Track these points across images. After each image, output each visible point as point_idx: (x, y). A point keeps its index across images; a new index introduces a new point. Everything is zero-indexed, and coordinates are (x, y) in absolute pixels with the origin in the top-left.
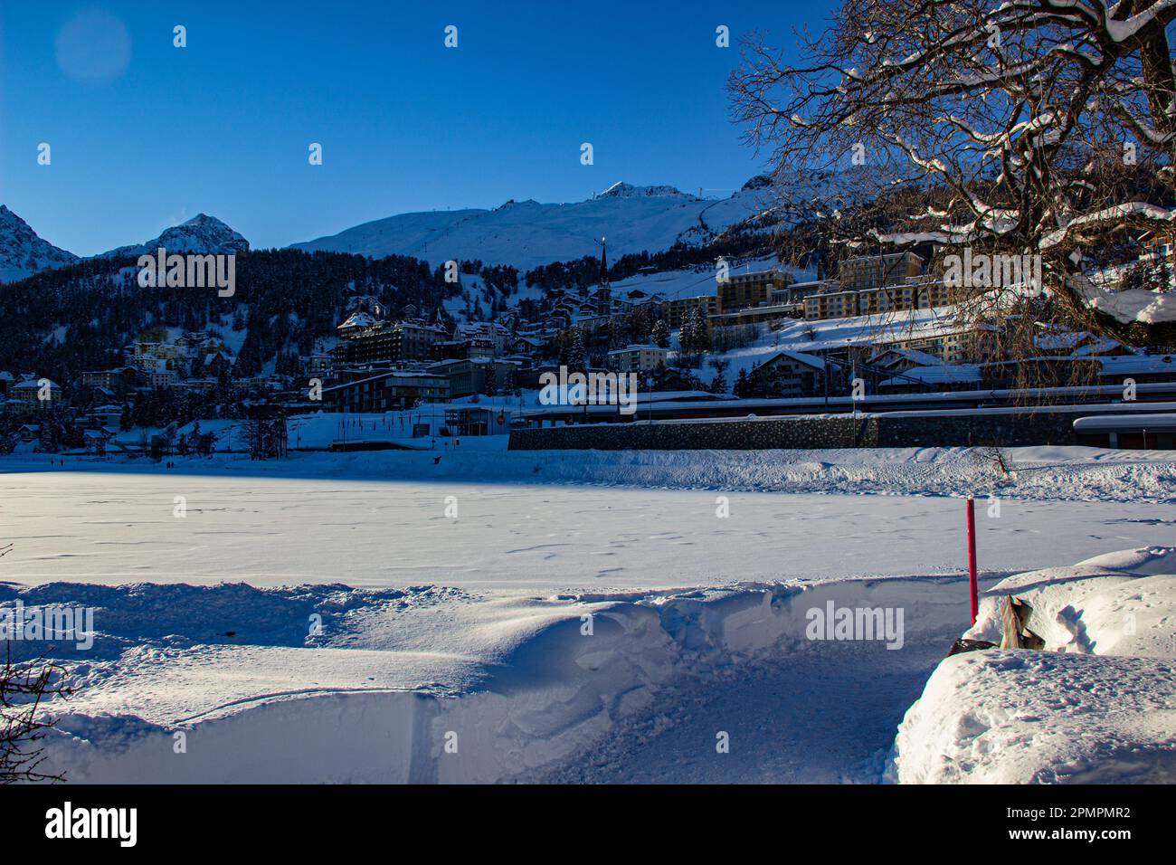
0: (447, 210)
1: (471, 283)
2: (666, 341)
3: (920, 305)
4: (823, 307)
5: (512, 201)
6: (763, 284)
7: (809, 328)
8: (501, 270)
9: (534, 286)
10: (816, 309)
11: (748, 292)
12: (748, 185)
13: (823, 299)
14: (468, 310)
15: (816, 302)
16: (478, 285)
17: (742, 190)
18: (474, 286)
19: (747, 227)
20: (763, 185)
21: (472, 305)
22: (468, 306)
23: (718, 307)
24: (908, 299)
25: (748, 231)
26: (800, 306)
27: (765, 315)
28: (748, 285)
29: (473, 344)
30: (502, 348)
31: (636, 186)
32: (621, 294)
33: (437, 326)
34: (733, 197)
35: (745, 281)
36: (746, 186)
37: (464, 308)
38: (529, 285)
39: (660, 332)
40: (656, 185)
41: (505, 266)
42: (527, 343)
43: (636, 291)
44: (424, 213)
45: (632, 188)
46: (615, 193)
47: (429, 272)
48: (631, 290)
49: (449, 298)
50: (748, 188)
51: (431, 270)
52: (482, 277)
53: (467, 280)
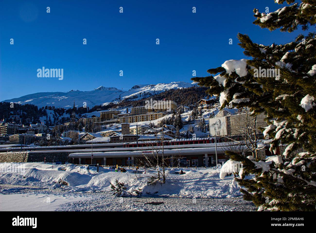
0: (51, 92)
1: (50, 112)
2: (82, 129)
3: (148, 120)
4: (124, 120)
5: (72, 90)
6: (112, 114)
7: (117, 126)
8: (60, 109)
9: (68, 114)
10: (122, 121)
11: (108, 116)
12: (133, 88)
13: (124, 118)
14: (47, 120)
15: (122, 119)
16: (52, 113)
17: (132, 89)
18: (51, 113)
19: (129, 99)
20: (137, 88)
21: (48, 119)
22: (47, 119)
23: (100, 120)
24: (145, 118)
25: (129, 100)
26: (119, 120)
27: (108, 123)
29: (28, 130)
30: (43, 130)
31: (106, 87)
32: (90, 116)
33: (20, 124)
34: (129, 91)
35: (107, 113)
36: (132, 88)
37: (46, 120)
38: (66, 113)
39: (80, 127)
40: (111, 87)
41: (61, 108)
42: (50, 130)
43: (94, 115)
44: (45, 93)
45: (105, 88)
46: (100, 89)
47: (37, 109)
48: (92, 115)
49: (42, 117)
50: (133, 89)
51: (39, 109)
52: (54, 111)
53: (48, 111)
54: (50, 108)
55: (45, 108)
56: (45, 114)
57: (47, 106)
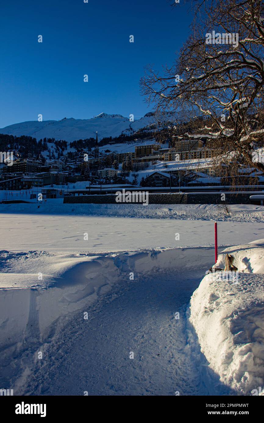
1: (51, 146)
2: (118, 167)
3: (202, 157)
4: (170, 157)
5: (65, 118)
6: (151, 149)
7: (165, 164)
8: (61, 142)
9: (73, 147)
10: (168, 157)
11: (145, 151)
12: (146, 115)
13: (170, 154)
15: (168, 155)
17: (144, 117)
18: (52, 147)
19: (145, 130)
20: (151, 115)
21: (51, 154)
22: (50, 154)
23: (135, 156)
24: (198, 155)
25: (146, 131)
26: (163, 156)
27: (151, 159)
28: (145, 149)
29: (52, 167)
30: (61, 168)
31: (108, 114)
32: (102, 151)
33: (39, 160)
34: (141, 119)
35: (144, 147)
37: (49, 155)
38: (71, 147)
39: (116, 164)
40: (115, 114)
41: (63, 140)
42: (70, 167)
43: (108, 150)
44: (35, 121)
45: (107, 115)
46: (101, 116)
47: (36, 142)
48: (106, 149)
49: (43, 151)
50: (146, 116)
51: (38, 141)
52: (55, 144)
53: (49, 145)
54: (50, 141)
55: (43, 140)
56: (45, 148)
57: (46, 138)
